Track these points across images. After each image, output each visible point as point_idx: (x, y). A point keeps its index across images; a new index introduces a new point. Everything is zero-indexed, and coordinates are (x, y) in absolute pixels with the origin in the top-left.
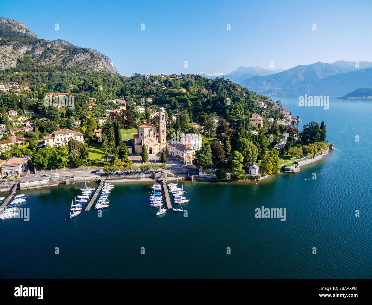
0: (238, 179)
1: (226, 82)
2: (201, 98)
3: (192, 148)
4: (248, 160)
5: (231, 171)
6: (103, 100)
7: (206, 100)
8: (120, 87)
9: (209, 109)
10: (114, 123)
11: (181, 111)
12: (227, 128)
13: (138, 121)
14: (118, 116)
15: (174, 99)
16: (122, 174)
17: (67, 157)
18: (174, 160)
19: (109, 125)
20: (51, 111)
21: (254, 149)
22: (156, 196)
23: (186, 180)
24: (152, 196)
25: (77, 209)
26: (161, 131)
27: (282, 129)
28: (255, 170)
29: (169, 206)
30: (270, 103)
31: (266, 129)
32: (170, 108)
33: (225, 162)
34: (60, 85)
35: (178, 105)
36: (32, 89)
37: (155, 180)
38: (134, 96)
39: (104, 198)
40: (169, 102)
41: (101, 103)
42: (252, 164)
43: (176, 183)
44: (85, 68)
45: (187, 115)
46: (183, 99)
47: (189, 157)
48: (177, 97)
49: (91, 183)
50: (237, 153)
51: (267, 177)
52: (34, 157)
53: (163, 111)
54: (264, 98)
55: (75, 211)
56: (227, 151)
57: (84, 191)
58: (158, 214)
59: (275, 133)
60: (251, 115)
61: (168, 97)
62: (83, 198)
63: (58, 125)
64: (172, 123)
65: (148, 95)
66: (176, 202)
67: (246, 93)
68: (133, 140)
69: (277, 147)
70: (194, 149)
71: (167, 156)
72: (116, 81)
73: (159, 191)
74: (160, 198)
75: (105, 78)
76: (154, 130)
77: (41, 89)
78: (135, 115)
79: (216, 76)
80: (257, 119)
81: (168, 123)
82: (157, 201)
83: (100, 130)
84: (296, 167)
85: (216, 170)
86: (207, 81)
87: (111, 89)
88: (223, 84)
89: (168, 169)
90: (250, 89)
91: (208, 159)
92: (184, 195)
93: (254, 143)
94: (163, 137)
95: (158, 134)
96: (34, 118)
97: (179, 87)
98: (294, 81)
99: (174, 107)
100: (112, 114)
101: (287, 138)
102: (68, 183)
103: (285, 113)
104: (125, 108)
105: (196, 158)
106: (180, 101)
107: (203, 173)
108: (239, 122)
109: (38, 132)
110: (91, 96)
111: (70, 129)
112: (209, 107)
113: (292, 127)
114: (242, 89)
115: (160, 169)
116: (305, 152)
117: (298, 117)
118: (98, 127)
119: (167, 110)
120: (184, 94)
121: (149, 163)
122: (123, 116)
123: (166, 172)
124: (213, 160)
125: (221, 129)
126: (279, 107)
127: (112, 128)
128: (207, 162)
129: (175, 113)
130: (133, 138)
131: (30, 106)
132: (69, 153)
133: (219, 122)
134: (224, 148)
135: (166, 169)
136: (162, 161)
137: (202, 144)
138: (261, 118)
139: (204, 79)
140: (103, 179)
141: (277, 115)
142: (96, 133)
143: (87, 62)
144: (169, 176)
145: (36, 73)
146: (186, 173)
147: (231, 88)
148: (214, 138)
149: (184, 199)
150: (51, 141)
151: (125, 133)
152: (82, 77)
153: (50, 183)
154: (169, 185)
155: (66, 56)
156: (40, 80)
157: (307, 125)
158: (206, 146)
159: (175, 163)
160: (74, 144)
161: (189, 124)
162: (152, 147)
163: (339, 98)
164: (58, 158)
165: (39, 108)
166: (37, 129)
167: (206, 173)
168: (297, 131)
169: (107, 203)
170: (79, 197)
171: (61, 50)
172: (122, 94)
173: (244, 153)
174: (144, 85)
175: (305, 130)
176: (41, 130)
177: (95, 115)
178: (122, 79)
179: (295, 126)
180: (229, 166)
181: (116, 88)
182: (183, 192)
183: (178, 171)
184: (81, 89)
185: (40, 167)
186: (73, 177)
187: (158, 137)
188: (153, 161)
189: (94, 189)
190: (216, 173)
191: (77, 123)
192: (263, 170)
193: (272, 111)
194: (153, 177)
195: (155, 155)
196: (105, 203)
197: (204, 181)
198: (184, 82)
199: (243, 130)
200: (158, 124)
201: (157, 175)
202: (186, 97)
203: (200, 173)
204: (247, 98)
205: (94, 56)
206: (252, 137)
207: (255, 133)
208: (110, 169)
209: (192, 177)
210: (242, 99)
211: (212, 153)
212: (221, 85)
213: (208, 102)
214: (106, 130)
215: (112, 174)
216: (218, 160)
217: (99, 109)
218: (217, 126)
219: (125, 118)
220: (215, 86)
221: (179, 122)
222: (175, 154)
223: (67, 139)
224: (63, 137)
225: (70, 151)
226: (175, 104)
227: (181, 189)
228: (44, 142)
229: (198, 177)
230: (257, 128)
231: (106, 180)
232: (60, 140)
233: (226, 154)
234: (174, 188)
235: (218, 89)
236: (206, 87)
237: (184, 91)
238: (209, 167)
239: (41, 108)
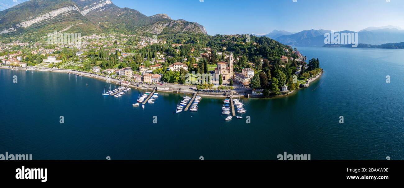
0: (276, 95)
1: (267, 38)
2: (253, 47)
3: (248, 77)
4: (281, 83)
5: (272, 90)
6: (199, 48)
7: (256, 48)
8: (208, 41)
9: (258, 54)
10: (204, 60)
11: (242, 55)
12: (268, 64)
13: (218, 60)
14: (206, 57)
15: (238, 48)
16: (207, 91)
17: (179, 78)
18: (238, 84)
19: (201, 61)
20: (174, 53)
21: (284, 76)
22: (226, 107)
23: (244, 97)
24: (224, 107)
25: (180, 108)
26: (230, 66)
27: (298, 63)
28: (286, 88)
29: (234, 114)
30: (291, 49)
31: (290, 64)
32: (235, 53)
33: (268, 85)
34: (179, 40)
35: (240, 52)
36: (167, 42)
37: (226, 96)
38: (216, 46)
39: (195, 105)
40: (235, 50)
41: (198, 49)
42: (284, 85)
43: (238, 99)
44: (191, 31)
45: (245, 57)
46: (243, 48)
47: (246, 82)
48: (240, 47)
49: (189, 94)
50: (275, 79)
51: (292, 91)
52: (164, 75)
53: (232, 55)
54: (288, 47)
55: (179, 109)
56: (269, 78)
57: (185, 98)
58: (226, 119)
59: (294, 65)
60: (281, 56)
61: (234, 47)
62: (184, 103)
63: (176, 60)
64: (237, 62)
65: (223, 46)
66: (238, 112)
67: (279, 44)
68: (214, 71)
69: (296, 73)
70: (249, 77)
71: (234, 81)
72: (206, 38)
73: (228, 104)
74: (228, 109)
75: (201, 36)
76: (227, 66)
77: (171, 42)
78: (216, 57)
79: (261, 35)
80: (285, 58)
81: (234, 62)
82: (226, 111)
83: (197, 64)
84: (307, 84)
85: (262, 90)
86: (256, 38)
87: (204, 42)
88: (265, 40)
89: (234, 90)
90: (280, 42)
91: (258, 83)
92: (243, 107)
93: (284, 72)
94: (232, 70)
95: (229, 68)
96: (166, 56)
97: (241, 41)
98: (302, 38)
99: (238, 53)
100: (203, 56)
101: (301, 68)
102: (177, 92)
103: (299, 54)
104: (210, 53)
105: (251, 83)
106: (241, 49)
107: (255, 92)
108: (275, 60)
109: (167, 63)
110: (193, 46)
111: (181, 62)
112: (258, 52)
113: (303, 62)
114: (276, 42)
115: (229, 90)
116: (311, 75)
117: (306, 56)
118: (196, 63)
119: (234, 54)
120: (244, 45)
121: (223, 85)
122: (209, 57)
123: (233, 92)
124: (261, 84)
125: (264, 65)
126: (296, 51)
127: (203, 63)
128: (257, 85)
129: (239, 56)
130: (214, 70)
131: (165, 50)
132: (180, 75)
133: (264, 61)
134: (267, 77)
135: (233, 90)
136: (231, 84)
137: (254, 74)
138: (287, 58)
139: (254, 37)
140: (196, 93)
141: (295, 56)
142: (194, 66)
143: (192, 29)
144: (234, 94)
145: (169, 35)
146: (245, 93)
147: (270, 42)
148: (261, 71)
149: (243, 110)
150: (172, 68)
151: (210, 67)
152: (189, 36)
153: (169, 90)
154: (234, 100)
155: (183, 26)
156: (170, 38)
157: (310, 60)
158: (256, 76)
159: (238, 86)
160: (183, 71)
161: (247, 62)
162: (225, 75)
163: (323, 46)
164: (174, 77)
165: (169, 51)
166: (167, 61)
167: (256, 92)
168: (306, 64)
169: (197, 108)
170: (182, 101)
171: (181, 24)
172: (209, 45)
173: (278, 78)
174: (221, 40)
175: (310, 63)
176: (169, 62)
177: (195, 56)
178: (209, 37)
179: (305, 61)
180: (271, 87)
181: (206, 42)
182: (243, 105)
183: (240, 91)
184: (188, 42)
185: (166, 81)
186: (180, 89)
187: (229, 70)
188: (225, 84)
189: (190, 98)
190: (263, 92)
191: (185, 60)
192: (290, 88)
193: (292, 54)
194: (225, 95)
195: (226, 81)
196: (196, 108)
197: (255, 97)
198: (243, 39)
199: (277, 65)
200: (229, 62)
201: (227, 93)
202: (245, 47)
203: (253, 92)
204: (279, 47)
205: (196, 26)
206: (282, 69)
207: (284, 66)
208: (200, 87)
209: (249, 95)
210: (276, 48)
211: (260, 79)
212: (264, 40)
213: (257, 50)
214: (200, 64)
215: (201, 91)
216: (264, 84)
217: (197, 52)
218: (262, 63)
219: (211, 58)
220: (261, 41)
221: (241, 61)
222: (238, 80)
223: (179, 68)
224: (178, 66)
225: (180, 74)
226: (238, 51)
227: (241, 103)
228: (169, 68)
229: (252, 95)
230: (285, 64)
231: (198, 94)
232: (176, 68)
233: (268, 80)
234: (237, 102)
235: (262, 42)
236: (255, 41)
237: (244, 43)
238: (259, 88)
239: (170, 51)
